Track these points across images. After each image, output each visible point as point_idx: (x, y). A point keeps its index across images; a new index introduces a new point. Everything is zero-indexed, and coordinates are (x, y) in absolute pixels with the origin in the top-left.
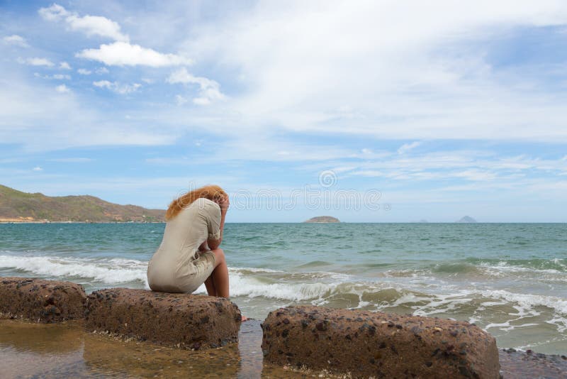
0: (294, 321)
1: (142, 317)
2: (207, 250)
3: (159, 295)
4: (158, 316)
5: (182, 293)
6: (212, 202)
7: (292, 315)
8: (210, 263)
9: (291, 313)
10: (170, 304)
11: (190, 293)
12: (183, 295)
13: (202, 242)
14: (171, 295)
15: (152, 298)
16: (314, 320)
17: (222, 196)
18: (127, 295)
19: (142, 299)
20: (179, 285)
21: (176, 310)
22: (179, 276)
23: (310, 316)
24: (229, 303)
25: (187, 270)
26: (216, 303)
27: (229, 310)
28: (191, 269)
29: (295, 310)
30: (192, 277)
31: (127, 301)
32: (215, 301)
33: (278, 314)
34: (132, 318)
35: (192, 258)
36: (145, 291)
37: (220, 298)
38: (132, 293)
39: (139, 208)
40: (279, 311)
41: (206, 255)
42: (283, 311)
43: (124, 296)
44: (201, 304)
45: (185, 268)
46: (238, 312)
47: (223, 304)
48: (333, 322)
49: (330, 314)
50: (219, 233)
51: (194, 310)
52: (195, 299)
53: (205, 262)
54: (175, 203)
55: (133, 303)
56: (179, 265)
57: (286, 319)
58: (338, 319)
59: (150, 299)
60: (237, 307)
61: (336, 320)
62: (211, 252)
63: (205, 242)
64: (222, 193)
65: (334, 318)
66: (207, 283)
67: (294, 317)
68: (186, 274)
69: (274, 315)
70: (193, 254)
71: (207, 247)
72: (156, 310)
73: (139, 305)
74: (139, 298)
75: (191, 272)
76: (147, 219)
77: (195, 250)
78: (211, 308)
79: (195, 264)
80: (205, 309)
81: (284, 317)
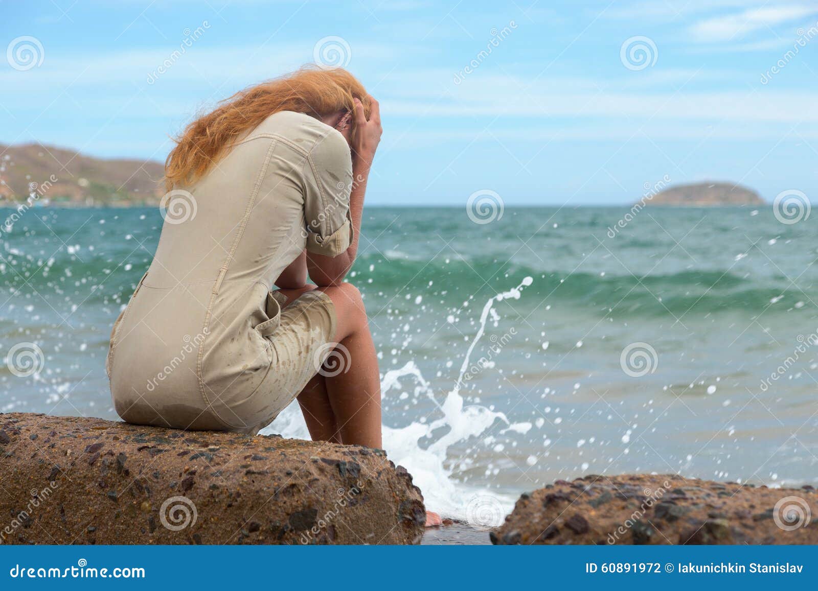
0: (603, 522)
1: (95, 508)
2: (306, 289)
3: (150, 436)
4: (146, 504)
5: (223, 429)
6: (324, 128)
7: (597, 504)
8: (317, 332)
9: (596, 496)
10: (186, 464)
11: (250, 432)
12: (227, 437)
13: (288, 261)
14: (187, 436)
15: (127, 447)
16: (672, 519)
17: (357, 104)
18: (44, 435)
19: (94, 449)
20: (212, 404)
21: (206, 485)
22: (212, 375)
23: (658, 508)
24: (381, 465)
25: (240, 355)
26: (338, 465)
27: (382, 488)
28: (254, 351)
29: (607, 486)
30: (257, 377)
31: (43, 454)
32: (334, 457)
33: (551, 501)
34: (63, 511)
35: (257, 316)
36: (100, 424)
37: (352, 448)
38: (59, 428)
39: (65, 154)
40: (554, 491)
41: (302, 304)
42: (566, 490)
43: (34, 438)
44: (288, 467)
45: (232, 348)
46: (413, 496)
47: (364, 468)
48: (738, 529)
49: (729, 501)
50: (343, 234)
51: (266, 486)
52: (267, 450)
53: (300, 327)
54: (200, 128)
55: (62, 462)
56: (215, 338)
57: (578, 518)
58: (756, 519)
59: (118, 448)
60: (410, 478)
61: (750, 522)
62: (320, 294)
63: (298, 260)
64: (356, 95)
65: (740, 516)
66: (305, 399)
67: (603, 509)
68: (238, 368)
69: (537, 502)
70: (257, 302)
71: (306, 279)
72: (139, 485)
73: (83, 470)
74: (83, 446)
75: (251, 363)
76: (97, 190)
77: (265, 287)
78: (323, 480)
79: (266, 335)
80: (302, 482)
81: (569, 509)
